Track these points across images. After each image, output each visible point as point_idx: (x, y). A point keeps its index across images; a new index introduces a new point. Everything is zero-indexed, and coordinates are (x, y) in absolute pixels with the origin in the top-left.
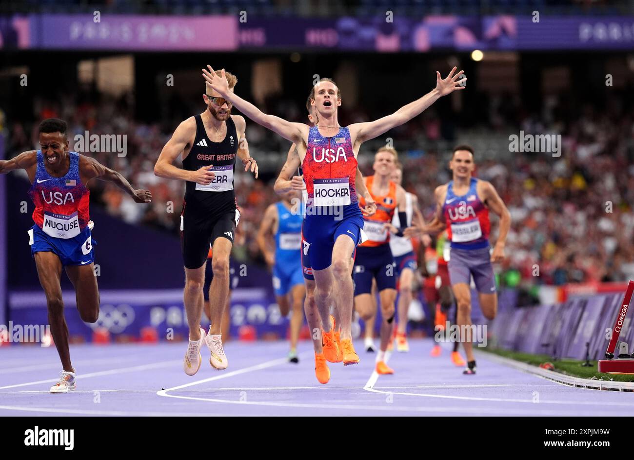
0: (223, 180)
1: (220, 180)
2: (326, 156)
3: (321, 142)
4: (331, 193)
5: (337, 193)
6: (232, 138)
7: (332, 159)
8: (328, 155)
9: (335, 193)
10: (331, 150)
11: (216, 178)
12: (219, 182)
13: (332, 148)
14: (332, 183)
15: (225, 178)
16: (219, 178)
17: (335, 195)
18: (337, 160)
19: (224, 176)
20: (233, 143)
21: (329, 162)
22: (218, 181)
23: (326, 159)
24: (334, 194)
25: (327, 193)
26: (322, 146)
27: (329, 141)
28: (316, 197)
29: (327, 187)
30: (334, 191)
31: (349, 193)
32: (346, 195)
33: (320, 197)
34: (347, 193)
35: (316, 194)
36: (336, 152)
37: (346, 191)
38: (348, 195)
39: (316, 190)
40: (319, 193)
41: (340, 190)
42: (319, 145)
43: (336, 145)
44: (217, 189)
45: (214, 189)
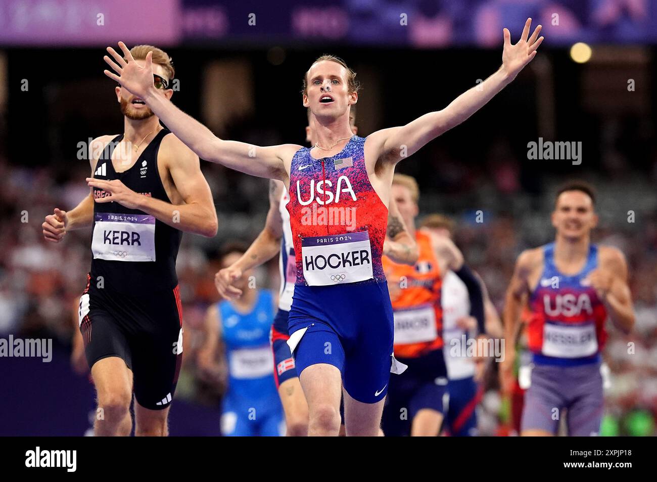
0: (133, 241)
1: (127, 240)
3: (309, 170)
4: (334, 261)
5: (344, 262)
6: (144, 163)
9: (341, 260)
11: (119, 235)
12: (125, 243)
13: (328, 178)
14: (335, 243)
15: (136, 237)
16: (125, 236)
17: (342, 263)
19: (133, 233)
20: (144, 173)
22: (122, 241)
24: (340, 262)
25: (327, 262)
26: (311, 176)
27: (323, 166)
28: (307, 269)
29: (326, 250)
30: (339, 258)
31: (370, 257)
32: (365, 262)
33: (313, 269)
34: (366, 258)
35: (308, 265)
36: (335, 184)
37: (364, 255)
38: (369, 262)
39: (306, 257)
40: (312, 263)
41: (351, 254)
42: (305, 175)
43: (334, 173)
44: (123, 256)
45: (118, 256)
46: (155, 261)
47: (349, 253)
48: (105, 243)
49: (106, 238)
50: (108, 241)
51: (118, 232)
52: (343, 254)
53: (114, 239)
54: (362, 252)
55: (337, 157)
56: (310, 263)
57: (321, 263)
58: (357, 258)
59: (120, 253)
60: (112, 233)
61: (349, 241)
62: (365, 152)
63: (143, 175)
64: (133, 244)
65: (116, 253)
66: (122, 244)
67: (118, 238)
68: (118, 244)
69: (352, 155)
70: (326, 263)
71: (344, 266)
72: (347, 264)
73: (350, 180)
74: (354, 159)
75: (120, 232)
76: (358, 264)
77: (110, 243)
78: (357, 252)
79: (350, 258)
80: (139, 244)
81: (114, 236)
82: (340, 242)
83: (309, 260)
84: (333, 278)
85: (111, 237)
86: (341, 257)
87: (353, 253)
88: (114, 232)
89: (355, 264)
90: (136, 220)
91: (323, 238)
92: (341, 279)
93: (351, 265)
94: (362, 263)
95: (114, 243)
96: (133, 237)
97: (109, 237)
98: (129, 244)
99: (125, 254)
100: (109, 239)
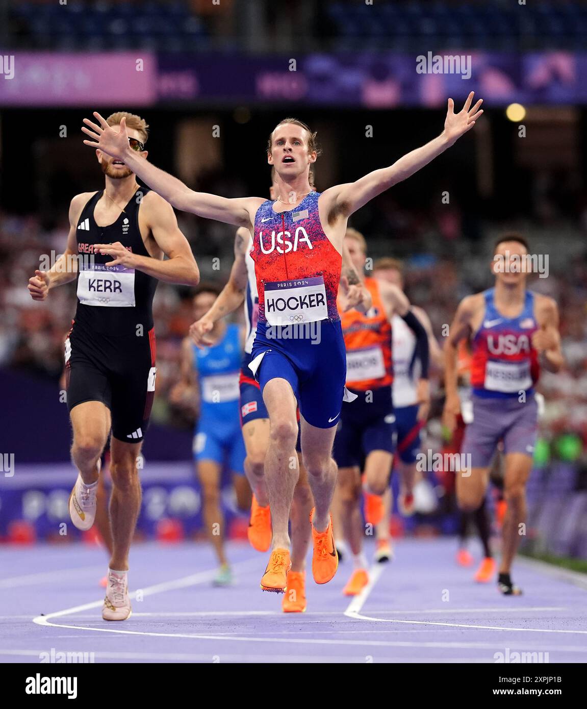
0: (115, 289)
1: (109, 287)
2: (277, 244)
3: (270, 222)
4: (293, 303)
5: (302, 304)
6: (126, 221)
7: (287, 246)
8: (282, 242)
9: (299, 302)
10: (286, 233)
11: (102, 283)
12: (108, 290)
13: (287, 230)
14: (293, 287)
15: (117, 284)
16: (108, 284)
17: (300, 305)
18: (295, 249)
19: (115, 281)
20: (126, 230)
21: (282, 252)
22: (105, 288)
23: (278, 248)
24: (298, 304)
25: (287, 304)
26: (272, 228)
27: (283, 219)
28: (269, 311)
29: (286, 294)
30: (297, 301)
31: (325, 300)
32: (321, 304)
33: (274, 311)
34: (322, 301)
35: (269, 307)
36: (293, 235)
37: (320, 298)
38: (324, 304)
39: (268, 300)
40: (273, 305)
41: (308, 297)
42: (267, 227)
43: (292, 225)
44: (106, 302)
45: (102, 302)
46: (135, 306)
47: (306, 296)
48: (90, 290)
49: (91, 286)
50: (92, 289)
51: (102, 281)
52: (300, 297)
53: (98, 287)
54: (317, 295)
55: (295, 210)
56: (271, 305)
57: (281, 305)
58: (314, 300)
59: (104, 299)
60: (96, 282)
61: (306, 285)
62: (319, 204)
63: (125, 232)
64: (115, 291)
65: (100, 299)
66: (105, 291)
67: (101, 286)
68: (102, 291)
69: (307, 208)
70: (285, 305)
71: (302, 308)
72: (305, 306)
73: (306, 231)
74: (310, 212)
75: (104, 281)
76: (315, 306)
77: (95, 290)
78: (313, 295)
79: (307, 301)
80: (121, 291)
81: (98, 284)
82: (298, 286)
83: (271, 303)
84: (292, 318)
85: (95, 285)
86: (299, 300)
87: (310, 296)
88: (98, 281)
89: (311, 306)
90: (118, 269)
91: (283, 283)
92: (299, 320)
93: (308, 307)
94: (318, 305)
95: (98, 291)
96: (115, 285)
97: (93, 285)
98: (111, 291)
99: (108, 300)
100: (94, 287)
